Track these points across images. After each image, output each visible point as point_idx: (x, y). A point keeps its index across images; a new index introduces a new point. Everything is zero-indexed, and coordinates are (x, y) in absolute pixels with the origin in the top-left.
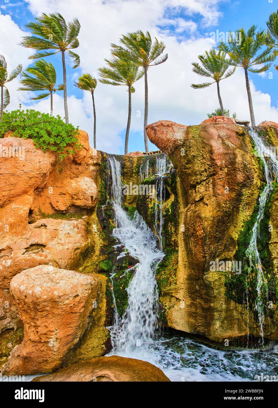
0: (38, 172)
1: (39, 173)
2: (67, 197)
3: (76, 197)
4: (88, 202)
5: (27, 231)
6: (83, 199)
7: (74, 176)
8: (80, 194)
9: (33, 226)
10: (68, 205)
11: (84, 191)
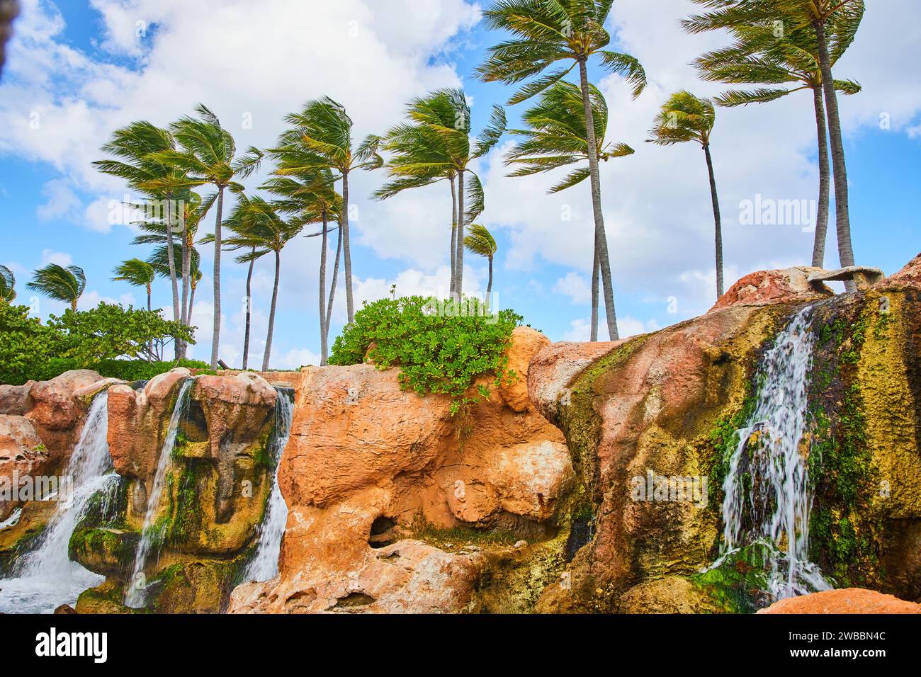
0: (396, 444)
1: (400, 446)
2: (486, 492)
3: (505, 493)
4: (532, 507)
5: (360, 561)
6: (522, 500)
7: (513, 439)
8: (514, 487)
9: (377, 554)
10: (490, 510)
11: (521, 479)
